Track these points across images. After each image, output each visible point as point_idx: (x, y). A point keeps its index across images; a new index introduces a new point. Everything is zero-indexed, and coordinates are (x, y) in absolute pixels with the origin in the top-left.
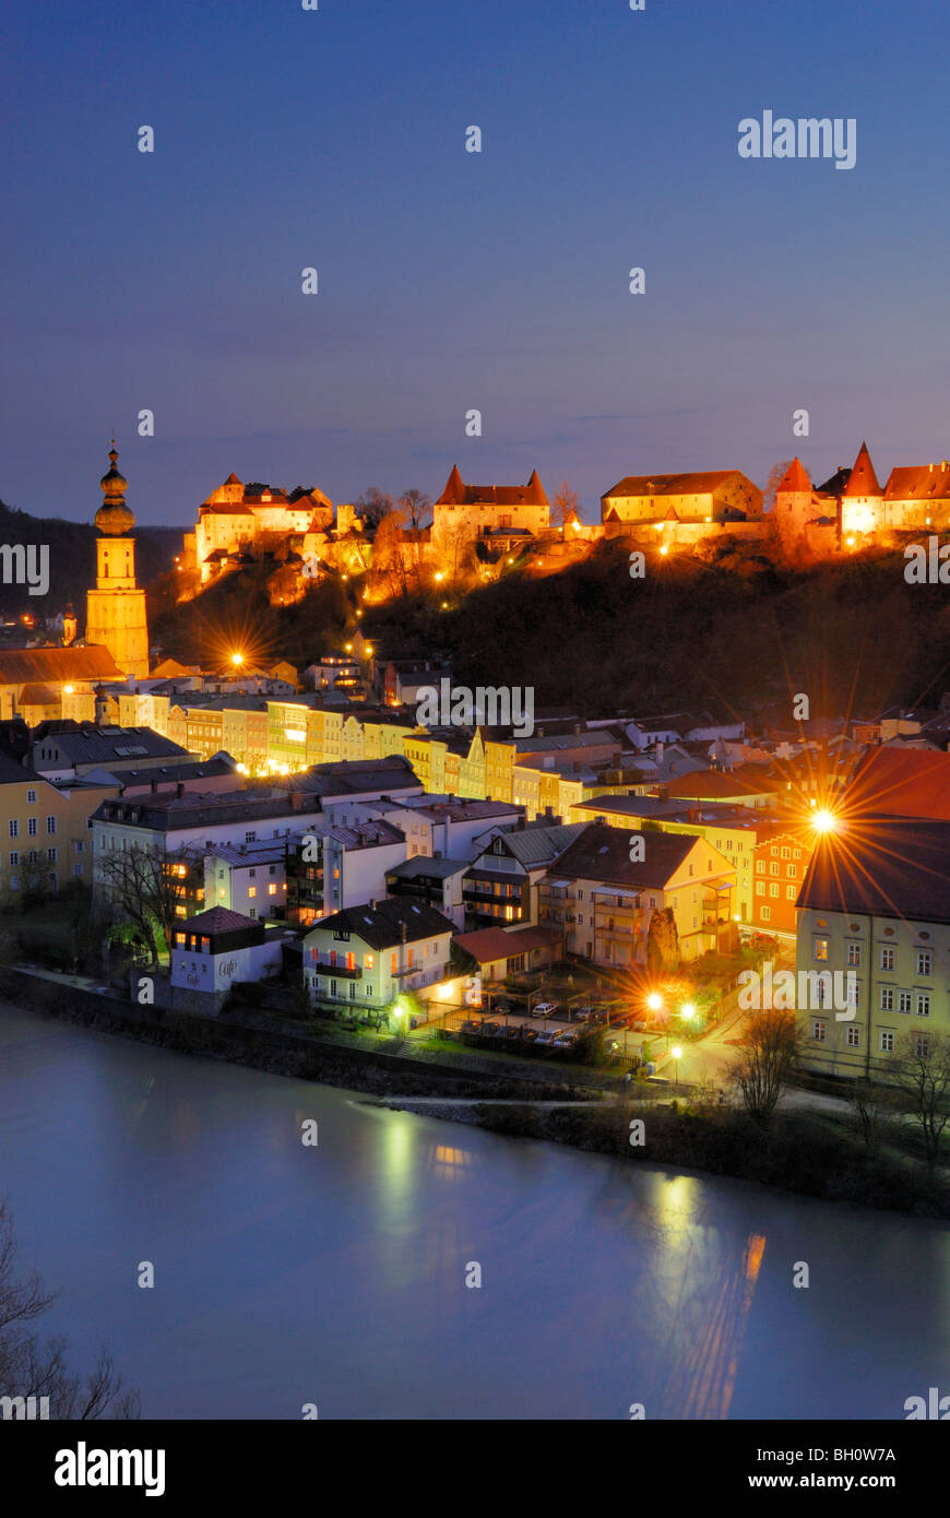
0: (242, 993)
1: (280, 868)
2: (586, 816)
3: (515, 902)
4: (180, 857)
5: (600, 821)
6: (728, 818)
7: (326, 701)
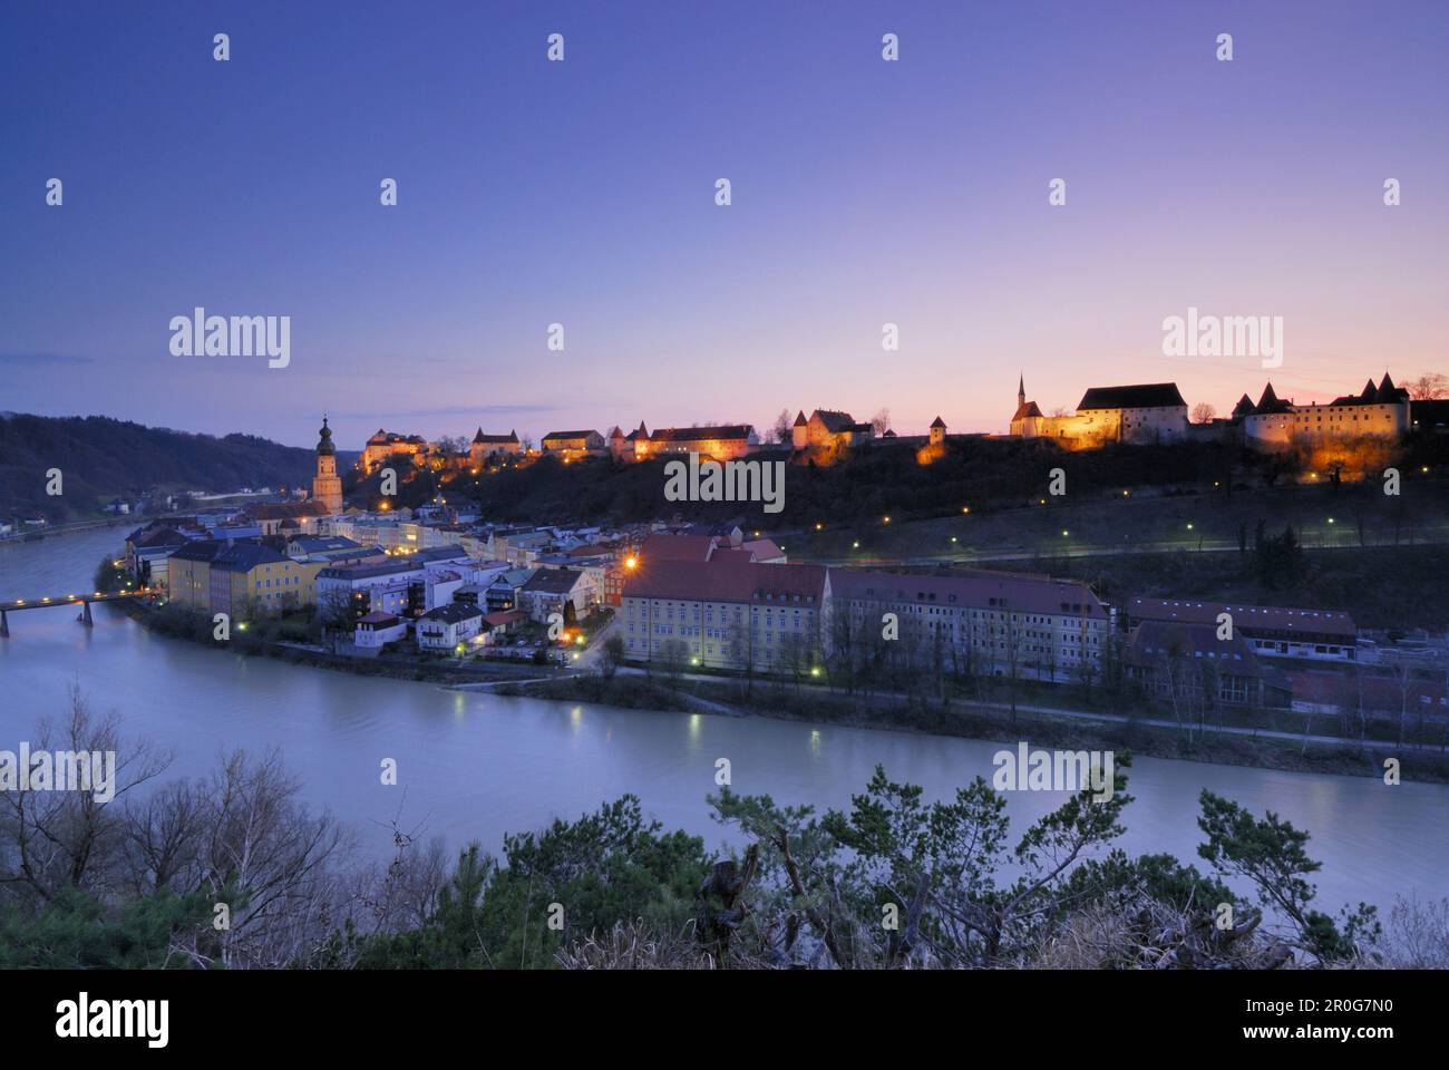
0: (390, 647)
1: (406, 593)
2: (537, 566)
3: (509, 602)
4: (359, 591)
5: (543, 568)
6: (595, 563)
7: (426, 523)
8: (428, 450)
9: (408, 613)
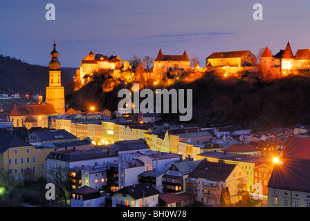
1: (105, 173)
2: (201, 158)
3: (179, 185)
4: (74, 170)
5: (205, 160)
6: (246, 159)
7: (120, 122)
8: (123, 67)
9: (106, 188)
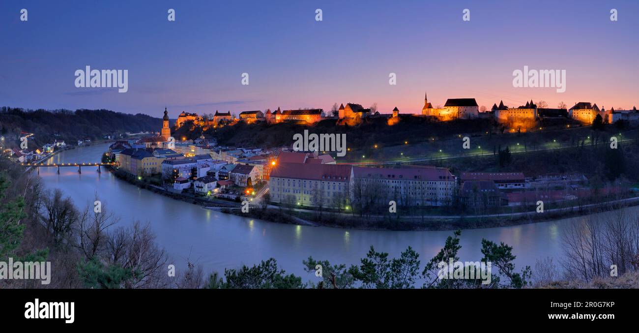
0: (185, 190)
2: (237, 163)
3: (226, 177)
4: (175, 169)
5: (239, 164)
6: (259, 163)
7: (198, 145)
8: (199, 119)
9: (191, 178)
